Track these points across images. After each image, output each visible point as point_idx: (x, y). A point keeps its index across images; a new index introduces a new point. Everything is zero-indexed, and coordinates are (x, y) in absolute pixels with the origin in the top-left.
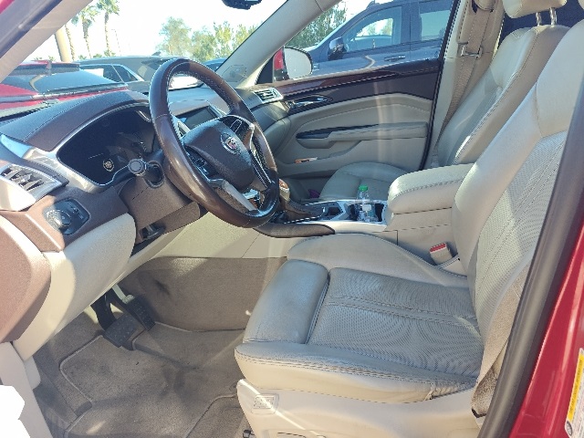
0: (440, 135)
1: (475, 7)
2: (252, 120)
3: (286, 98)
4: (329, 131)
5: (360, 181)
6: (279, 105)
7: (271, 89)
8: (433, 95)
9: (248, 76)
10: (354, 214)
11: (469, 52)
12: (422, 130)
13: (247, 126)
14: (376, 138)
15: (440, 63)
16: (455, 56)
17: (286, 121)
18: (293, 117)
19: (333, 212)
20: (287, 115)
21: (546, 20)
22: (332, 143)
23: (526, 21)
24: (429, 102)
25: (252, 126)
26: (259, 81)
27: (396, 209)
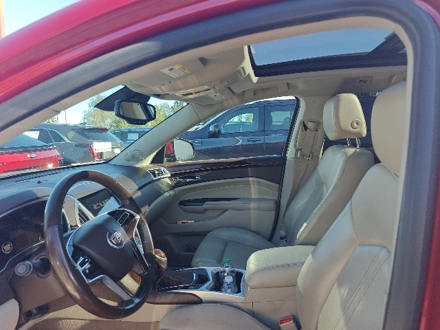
0: (286, 211)
1: (306, 128)
3: (172, 175)
4: (204, 200)
6: (168, 181)
7: (162, 169)
8: (279, 180)
9: (145, 158)
11: (303, 155)
12: (272, 205)
15: (284, 159)
16: (293, 156)
17: (172, 193)
18: (177, 189)
19: (202, 279)
20: (172, 188)
22: (205, 210)
24: (277, 185)
25: (138, 217)
26: (153, 162)
27: (251, 283)
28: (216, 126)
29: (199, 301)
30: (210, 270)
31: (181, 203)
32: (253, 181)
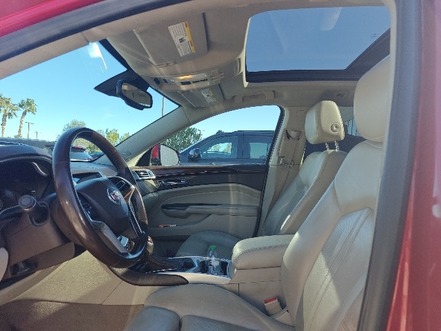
0: (269, 213)
1: (288, 136)
2: (134, 183)
3: (157, 178)
4: (187, 205)
5: (209, 244)
6: (152, 182)
7: (147, 170)
8: (262, 188)
10: (204, 268)
11: (285, 163)
12: (254, 212)
13: (129, 186)
14: (228, 214)
15: (266, 167)
16: (276, 163)
17: (155, 195)
18: (162, 192)
19: (188, 266)
20: (156, 190)
21: (332, 146)
22: (189, 214)
23: (319, 147)
24: (259, 192)
25: (133, 187)
26: (139, 164)
27: (238, 265)
28: (197, 151)
29: (185, 282)
30: (196, 259)
31: (164, 207)
32: (233, 187)
